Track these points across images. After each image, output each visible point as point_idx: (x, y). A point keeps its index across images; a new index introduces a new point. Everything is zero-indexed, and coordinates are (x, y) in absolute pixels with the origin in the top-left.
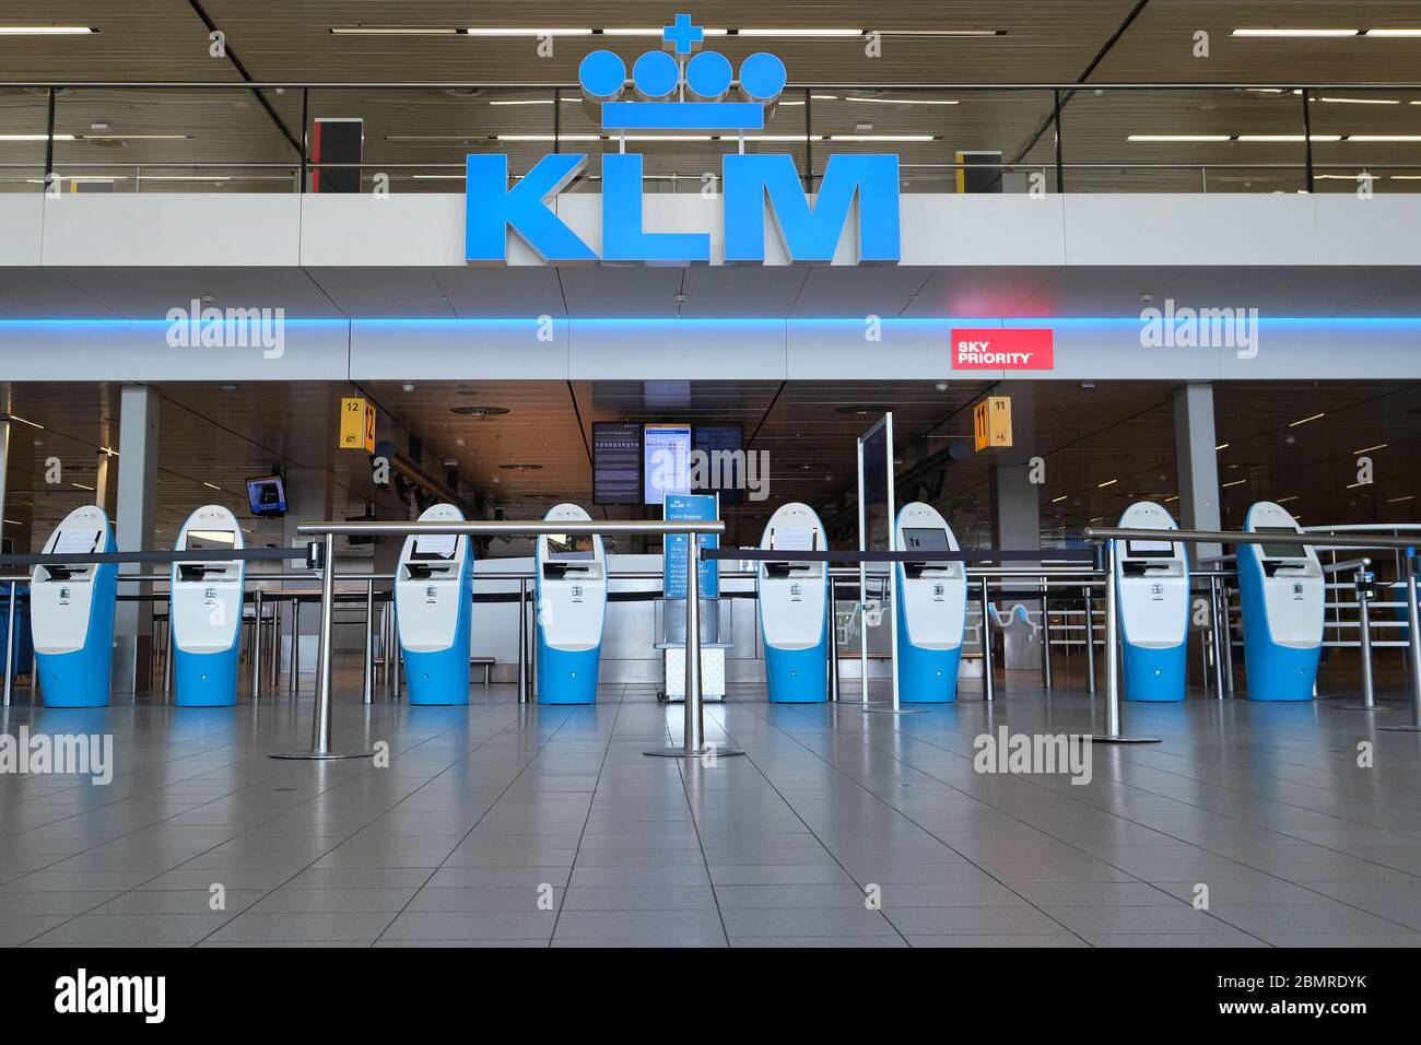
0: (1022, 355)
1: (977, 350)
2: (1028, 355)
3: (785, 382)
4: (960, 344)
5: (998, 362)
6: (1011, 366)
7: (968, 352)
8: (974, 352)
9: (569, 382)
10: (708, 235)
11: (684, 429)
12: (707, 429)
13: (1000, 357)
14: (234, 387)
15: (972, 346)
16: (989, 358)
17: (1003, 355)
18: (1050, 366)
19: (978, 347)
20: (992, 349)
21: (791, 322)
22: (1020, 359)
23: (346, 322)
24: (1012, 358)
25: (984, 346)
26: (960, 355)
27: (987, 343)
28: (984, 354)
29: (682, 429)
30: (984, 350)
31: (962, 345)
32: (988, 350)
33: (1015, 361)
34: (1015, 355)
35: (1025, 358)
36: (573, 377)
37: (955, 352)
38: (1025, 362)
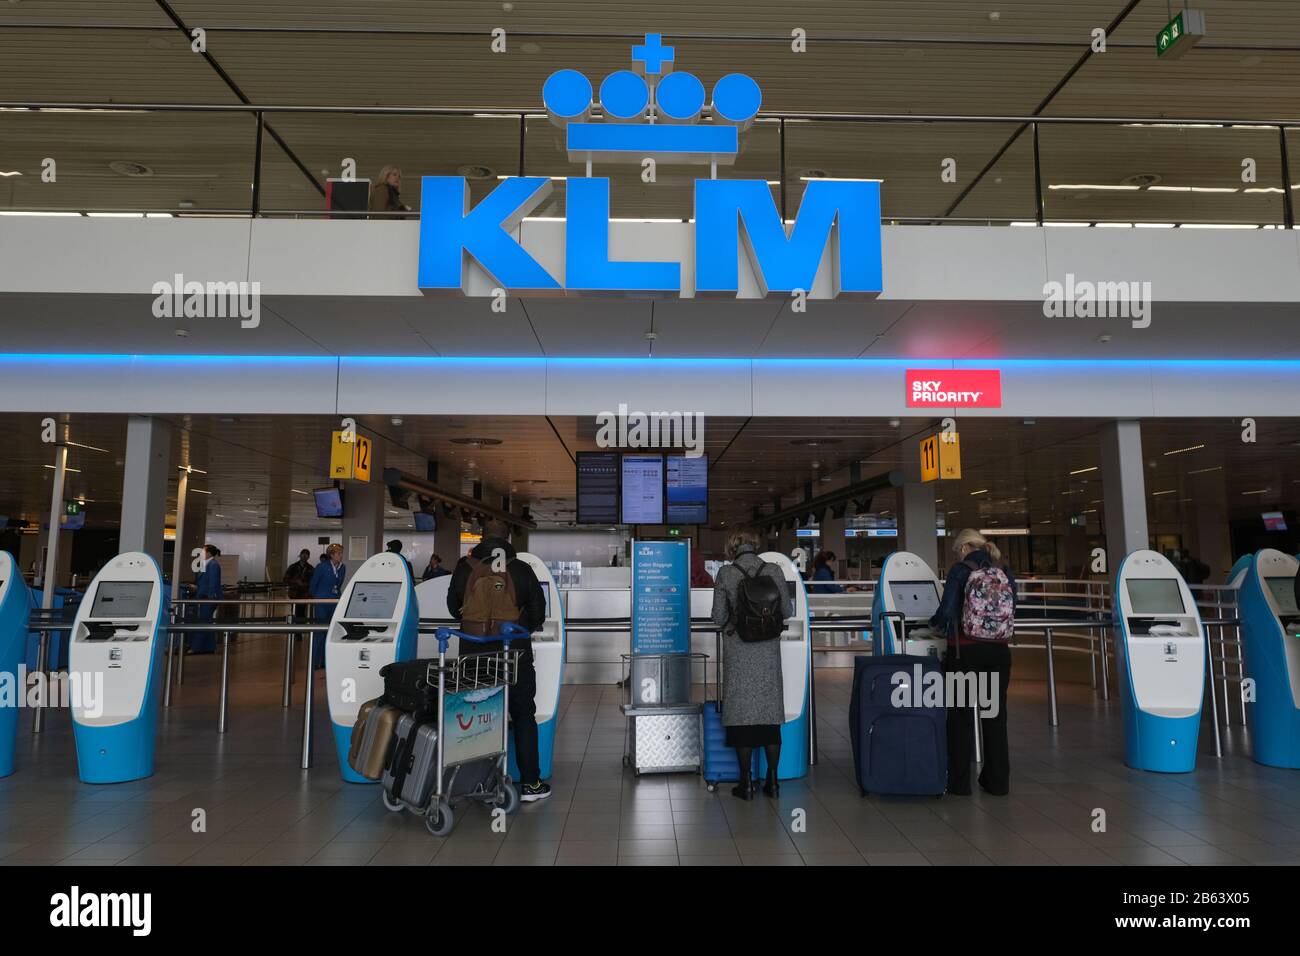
0: (972, 394)
1: (930, 389)
2: (978, 394)
3: (749, 419)
4: (915, 383)
5: (949, 400)
6: (962, 404)
7: (921, 391)
8: (927, 390)
9: (547, 417)
10: (678, 264)
11: (657, 458)
12: (677, 458)
13: (951, 396)
14: (231, 420)
15: (926, 385)
16: (942, 397)
17: (954, 394)
18: (997, 404)
19: (931, 386)
20: (944, 388)
21: (756, 361)
22: (970, 397)
23: (331, 359)
24: (963, 397)
25: (937, 386)
26: (915, 394)
27: (939, 383)
28: (937, 393)
29: (654, 458)
30: (937, 389)
31: (916, 385)
32: (940, 389)
33: (966, 399)
34: (966, 394)
35: (975, 397)
36: (550, 413)
37: (910, 391)
38: (975, 400)
